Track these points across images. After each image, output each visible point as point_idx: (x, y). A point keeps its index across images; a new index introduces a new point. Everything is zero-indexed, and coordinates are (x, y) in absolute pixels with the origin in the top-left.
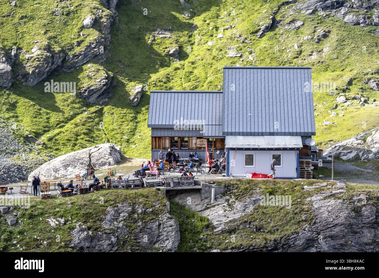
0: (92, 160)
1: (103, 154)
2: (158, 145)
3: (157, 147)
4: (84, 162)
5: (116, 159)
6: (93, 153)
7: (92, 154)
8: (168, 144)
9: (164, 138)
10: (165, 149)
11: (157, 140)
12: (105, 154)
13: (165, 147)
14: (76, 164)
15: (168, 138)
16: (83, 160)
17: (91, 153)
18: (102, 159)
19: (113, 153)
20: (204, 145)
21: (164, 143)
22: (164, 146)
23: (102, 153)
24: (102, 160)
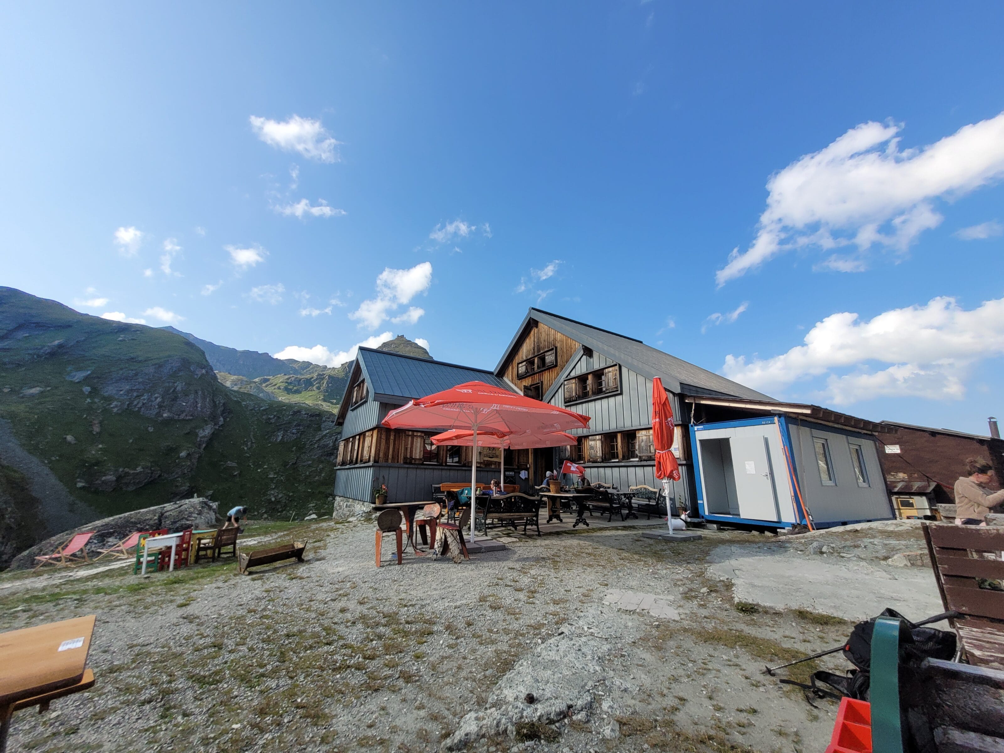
0: (163, 523)
1: (186, 513)
2: (393, 451)
3: (390, 456)
4: (145, 526)
5: (208, 520)
6: (168, 511)
7: (165, 514)
8: (418, 451)
9: (410, 433)
10: (410, 463)
11: (392, 437)
12: (191, 513)
13: (411, 457)
14: (127, 532)
15: (419, 434)
16: (145, 524)
17: (163, 511)
18: (184, 520)
19: (206, 511)
20: (497, 457)
21: (409, 446)
22: (408, 456)
23: (186, 511)
24: (184, 522)
